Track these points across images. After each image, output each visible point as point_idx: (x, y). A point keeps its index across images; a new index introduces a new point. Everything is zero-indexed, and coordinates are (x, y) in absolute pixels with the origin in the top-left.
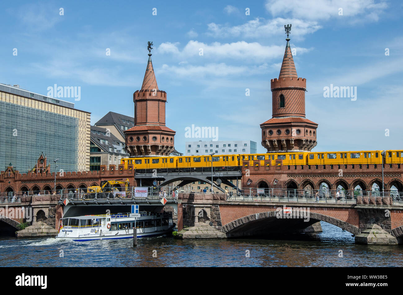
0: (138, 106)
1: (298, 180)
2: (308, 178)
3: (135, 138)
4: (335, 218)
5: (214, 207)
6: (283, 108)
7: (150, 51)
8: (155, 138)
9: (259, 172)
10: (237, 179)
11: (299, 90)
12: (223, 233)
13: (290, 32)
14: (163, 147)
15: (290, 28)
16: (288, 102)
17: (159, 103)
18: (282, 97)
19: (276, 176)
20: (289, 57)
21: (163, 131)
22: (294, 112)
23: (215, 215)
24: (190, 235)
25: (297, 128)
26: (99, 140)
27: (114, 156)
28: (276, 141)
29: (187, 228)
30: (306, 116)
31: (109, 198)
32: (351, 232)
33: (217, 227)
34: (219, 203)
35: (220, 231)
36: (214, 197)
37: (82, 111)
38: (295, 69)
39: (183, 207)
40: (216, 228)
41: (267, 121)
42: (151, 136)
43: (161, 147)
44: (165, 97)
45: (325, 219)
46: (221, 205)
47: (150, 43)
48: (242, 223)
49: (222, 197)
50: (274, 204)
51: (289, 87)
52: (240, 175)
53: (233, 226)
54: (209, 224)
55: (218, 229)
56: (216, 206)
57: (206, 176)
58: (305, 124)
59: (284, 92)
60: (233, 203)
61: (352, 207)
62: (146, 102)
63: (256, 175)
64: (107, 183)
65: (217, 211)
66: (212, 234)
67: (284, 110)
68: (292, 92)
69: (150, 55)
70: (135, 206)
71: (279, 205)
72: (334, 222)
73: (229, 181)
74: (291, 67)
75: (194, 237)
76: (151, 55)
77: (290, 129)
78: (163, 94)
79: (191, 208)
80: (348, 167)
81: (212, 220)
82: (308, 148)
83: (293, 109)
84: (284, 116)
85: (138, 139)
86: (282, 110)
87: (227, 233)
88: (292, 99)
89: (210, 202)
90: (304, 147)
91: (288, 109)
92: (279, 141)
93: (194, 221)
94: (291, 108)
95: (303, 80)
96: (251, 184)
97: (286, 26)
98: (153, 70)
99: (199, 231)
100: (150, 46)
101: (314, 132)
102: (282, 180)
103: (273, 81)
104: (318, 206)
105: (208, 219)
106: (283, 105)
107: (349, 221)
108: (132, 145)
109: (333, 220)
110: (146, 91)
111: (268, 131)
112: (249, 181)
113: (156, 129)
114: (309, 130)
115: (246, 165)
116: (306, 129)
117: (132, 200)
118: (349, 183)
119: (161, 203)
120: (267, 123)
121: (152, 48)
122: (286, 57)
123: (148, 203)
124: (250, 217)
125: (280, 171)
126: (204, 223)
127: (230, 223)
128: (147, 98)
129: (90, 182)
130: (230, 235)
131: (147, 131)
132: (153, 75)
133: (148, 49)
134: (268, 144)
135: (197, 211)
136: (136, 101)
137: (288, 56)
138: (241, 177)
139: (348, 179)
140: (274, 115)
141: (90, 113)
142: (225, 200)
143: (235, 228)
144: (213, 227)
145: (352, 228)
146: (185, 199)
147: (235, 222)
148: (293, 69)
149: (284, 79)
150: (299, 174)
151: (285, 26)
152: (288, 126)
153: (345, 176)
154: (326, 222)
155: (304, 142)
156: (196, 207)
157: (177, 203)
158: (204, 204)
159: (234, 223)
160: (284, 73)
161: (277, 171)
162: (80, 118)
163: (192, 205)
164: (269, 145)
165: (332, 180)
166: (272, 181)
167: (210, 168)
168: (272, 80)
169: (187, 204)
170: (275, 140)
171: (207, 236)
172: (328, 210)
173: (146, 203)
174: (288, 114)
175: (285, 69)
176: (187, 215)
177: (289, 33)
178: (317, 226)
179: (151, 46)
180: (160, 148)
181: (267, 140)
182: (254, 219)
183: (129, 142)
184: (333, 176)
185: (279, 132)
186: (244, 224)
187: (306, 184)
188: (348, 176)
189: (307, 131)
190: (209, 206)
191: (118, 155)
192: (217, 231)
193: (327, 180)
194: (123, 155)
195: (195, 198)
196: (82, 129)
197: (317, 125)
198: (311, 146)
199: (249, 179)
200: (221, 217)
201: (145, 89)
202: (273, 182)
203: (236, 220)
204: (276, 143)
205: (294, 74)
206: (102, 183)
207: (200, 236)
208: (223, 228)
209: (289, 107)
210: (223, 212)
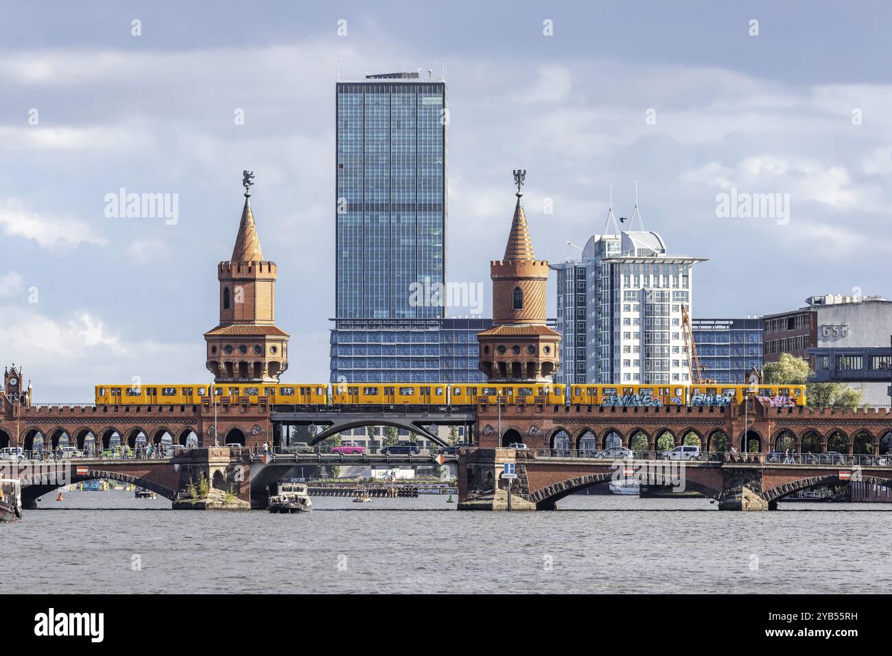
1: (572, 429)
2: (585, 425)
3: (236, 347)
6: (519, 310)
7: (247, 189)
9: (505, 415)
10: (466, 425)
13: (523, 182)
15: (523, 175)
16: (527, 301)
17: (272, 286)
19: (535, 422)
23: (519, 480)
25: (545, 344)
28: (511, 364)
34: (526, 462)
35: (527, 500)
36: (518, 454)
40: (523, 497)
42: (269, 346)
46: (528, 465)
47: (249, 173)
48: (562, 488)
49: (531, 454)
52: (473, 420)
53: (548, 494)
57: (412, 420)
59: (522, 284)
62: (253, 284)
65: (522, 473)
67: (522, 313)
76: (249, 196)
77: (535, 346)
79: (481, 469)
83: (534, 313)
84: (523, 323)
85: (243, 348)
86: (518, 314)
87: (538, 503)
88: (534, 296)
91: (528, 311)
92: (516, 365)
93: (494, 487)
94: (532, 311)
97: (516, 172)
100: (247, 178)
102: (544, 428)
103: (494, 265)
106: (519, 304)
111: (496, 346)
112: (488, 429)
115: (484, 404)
120: (495, 334)
121: (252, 184)
125: (541, 415)
126: (505, 491)
127: (541, 489)
128: (256, 277)
131: (262, 335)
133: (244, 185)
134: (493, 369)
136: (224, 280)
137: (521, 223)
140: (497, 321)
142: (534, 458)
144: (516, 495)
146: (471, 456)
149: (523, 261)
150: (572, 420)
151: (514, 171)
152: (532, 340)
155: (554, 367)
156: (498, 467)
157: (458, 462)
159: (549, 489)
160: (517, 251)
161: (535, 415)
163: (486, 465)
164: (498, 369)
165: (625, 428)
169: (475, 464)
170: (510, 362)
174: (525, 319)
177: (521, 185)
179: (250, 179)
181: (494, 362)
184: (626, 423)
185: (517, 349)
199: (488, 425)
200: (528, 481)
202: (529, 430)
203: (552, 485)
204: (510, 367)
208: (530, 497)
209: (529, 309)
210: (531, 474)
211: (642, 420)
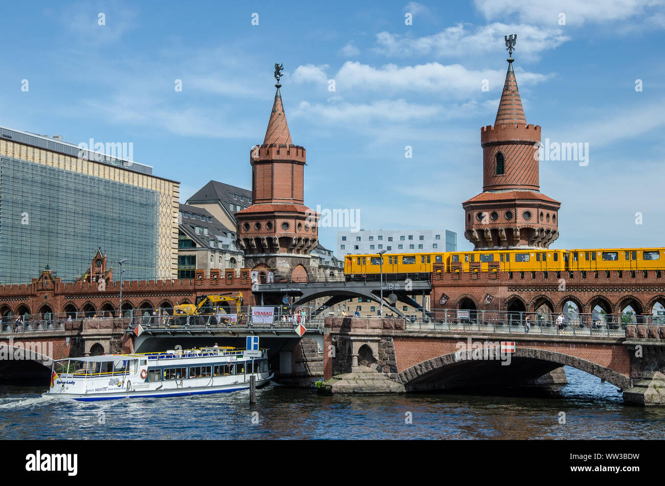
0: (258, 171)
1: (526, 297)
2: (543, 293)
3: (252, 224)
4: (589, 361)
5: (384, 341)
6: (501, 175)
7: (278, 80)
8: (286, 225)
9: (460, 282)
10: (424, 293)
11: (529, 145)
12: (399, 385)
13: (514, 47)
14: (299, 239)
15: (514, 41)
16: (509, 165)
17: (293, 167)
18: (500, 158)
19: (489, 290)
20: (513, 90)
21: (300, 213)
22: (520, 181)
23: (386, 355)
24: (344, 387)
25: (525, 209)
26: (193, 228)
27: (217, 254)
28: (490, 231)
29: (340, 376)
30: (540, 189)
31: (209, 324)
32: (616, 385)
33: (390, 374)
34: (393, 334)
35: (395, 381)
36: (384, 324)
37: (165, 180)
38: (522, 110)
39: (333, 339)
40: (388, 376)
41: (473, 198)
42: (279, 222)
43: (296, 239)
44: (303, 157)
45: (572, 363)
46: (396, 338)
47: (279, 66)
48: (432, 367)
49: (399, 324)
50: (486, 337)
51: (512, 140)
52: (428, 288)
53: (417, 373)
54: (376, 369)
55: (392, 378)
56: (388, 340)
57: (371, 290)
58: (539, 203)
59: (503, 149)
60: (416, 335)
61: (619, 342)
62: (271, 165)
63: (456, 288)
64: (206, 299)
65: (389, 347)
66: (382, 387)
67: (504, 179)
68: (517, 149)
69: (278, 87)
70: (253, 337)
71: (494, 337)
72: (587, 368)
73: (410, 297)
74: (515, 107)
75: (351, 391)
76: (280, 86)
77: (513, 211)
78: (300, 151)
79: (346, 342)
80: (612, 274)
81: (380, 362)
82: (544, 242)
83: (518, 178)
84: (503, 189)
85: (258, 225)
86: (500, 179)
87: (406, 385)
88: (517, 160)
89: (379, 332)
90: (537, 242)
91: (510, 176)
92: (495, 231)
93: (351, 364)
94: (515, 176)
95: (535, 128)
96: (446, 302)
97: (508, 38)
98: (283, 111)
99: (358, 381)
100: (278, 71)
101: (554, 216)
102: (498, 296)
103: (485, 130)
104: (561, 340)
105: (374, 361)
106: (501, 170)
107: (612, 365)
108: (249, 237)
109: (586, 364)
110: (271, 146)
111: (475, 214)
112: (443, 298)
113: (288, 209)
114: (545, 212)
115: (439, 271)
116: (541, 210)
117: (248, 328)
118: (614, 302)
119: (295, 333)
120: (473, 200)
121: (282, 75)
122: (507, 90)
123: (274, 334)
124: (445, 358)
125: (496, 282)
126: (367, 368)
127: (411, 367)
128: (273, 158)
129: (178, 297)
130: (411, 388)
131: (273, 212)
132: (284, 120)
133: (275, 76)
134: (475, 236)
135: (356, 347)
136: (254, 163)
137: (510, 88)
138: (431, 290)
139: (612, 296)
140: (488, 187)
141: (179, 183)
142: (402, 329)
143: (419, 376)
144: (383, 374)
145: (618, 377)
146: (335, 327)
147: (420, 365)
148: (520, 109)
149: (505, 126)
150: (528, 286)
151: (506, 36)
152: (509, 206)
153: (606, 290)
154: (574, 366)
155: (537, 233)
156: (355, 340)
157: (323, 333)
158: (367, 336)
159: (418, 367)
160: (503, 117)
161: (490, 282)
162: (162, 190)
163: (347, 337)
164: (478, 237)
165: (585, 297)
166: (483, 298)
167: (379, 275)
168: (483, 128)
169: (339, 336)
170: (488, 229)
171: (373, 390)
172: (577, 347)
173: (271, 333)
174: (510, 185)
175: (505, 109)
176: (340, 354)
177: (512, 50)
178: (559, 375)
179: (280, 71)
180: (294, 242)
181: (474, 229)
182: (452, 362)
183: (243, 231)
184: (586, 291)
185: (494, 216)
186: (434, 370)
187: (540, 303)
188: (611, 290)
189: (542, 214)
190: (376, 338)
191: (225, 253)
192: (390, 381)
193: (576, 296)
194: (233, 253)
195: (354, 325)
196: (164, 210)
197: (559, 204)
198: (549, 240)
199: (444, 295)
200: (396, 358)
201: (269, 143)
202: (485, 299)
203: (422, 362)
204: (489, 234)
205: (521, 119)
206: (199, 300)
207: (361, 388)
208: (399, 376)
209: (512, 174)
210: (400, 348)
211: (604, 286)
